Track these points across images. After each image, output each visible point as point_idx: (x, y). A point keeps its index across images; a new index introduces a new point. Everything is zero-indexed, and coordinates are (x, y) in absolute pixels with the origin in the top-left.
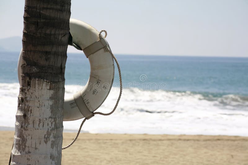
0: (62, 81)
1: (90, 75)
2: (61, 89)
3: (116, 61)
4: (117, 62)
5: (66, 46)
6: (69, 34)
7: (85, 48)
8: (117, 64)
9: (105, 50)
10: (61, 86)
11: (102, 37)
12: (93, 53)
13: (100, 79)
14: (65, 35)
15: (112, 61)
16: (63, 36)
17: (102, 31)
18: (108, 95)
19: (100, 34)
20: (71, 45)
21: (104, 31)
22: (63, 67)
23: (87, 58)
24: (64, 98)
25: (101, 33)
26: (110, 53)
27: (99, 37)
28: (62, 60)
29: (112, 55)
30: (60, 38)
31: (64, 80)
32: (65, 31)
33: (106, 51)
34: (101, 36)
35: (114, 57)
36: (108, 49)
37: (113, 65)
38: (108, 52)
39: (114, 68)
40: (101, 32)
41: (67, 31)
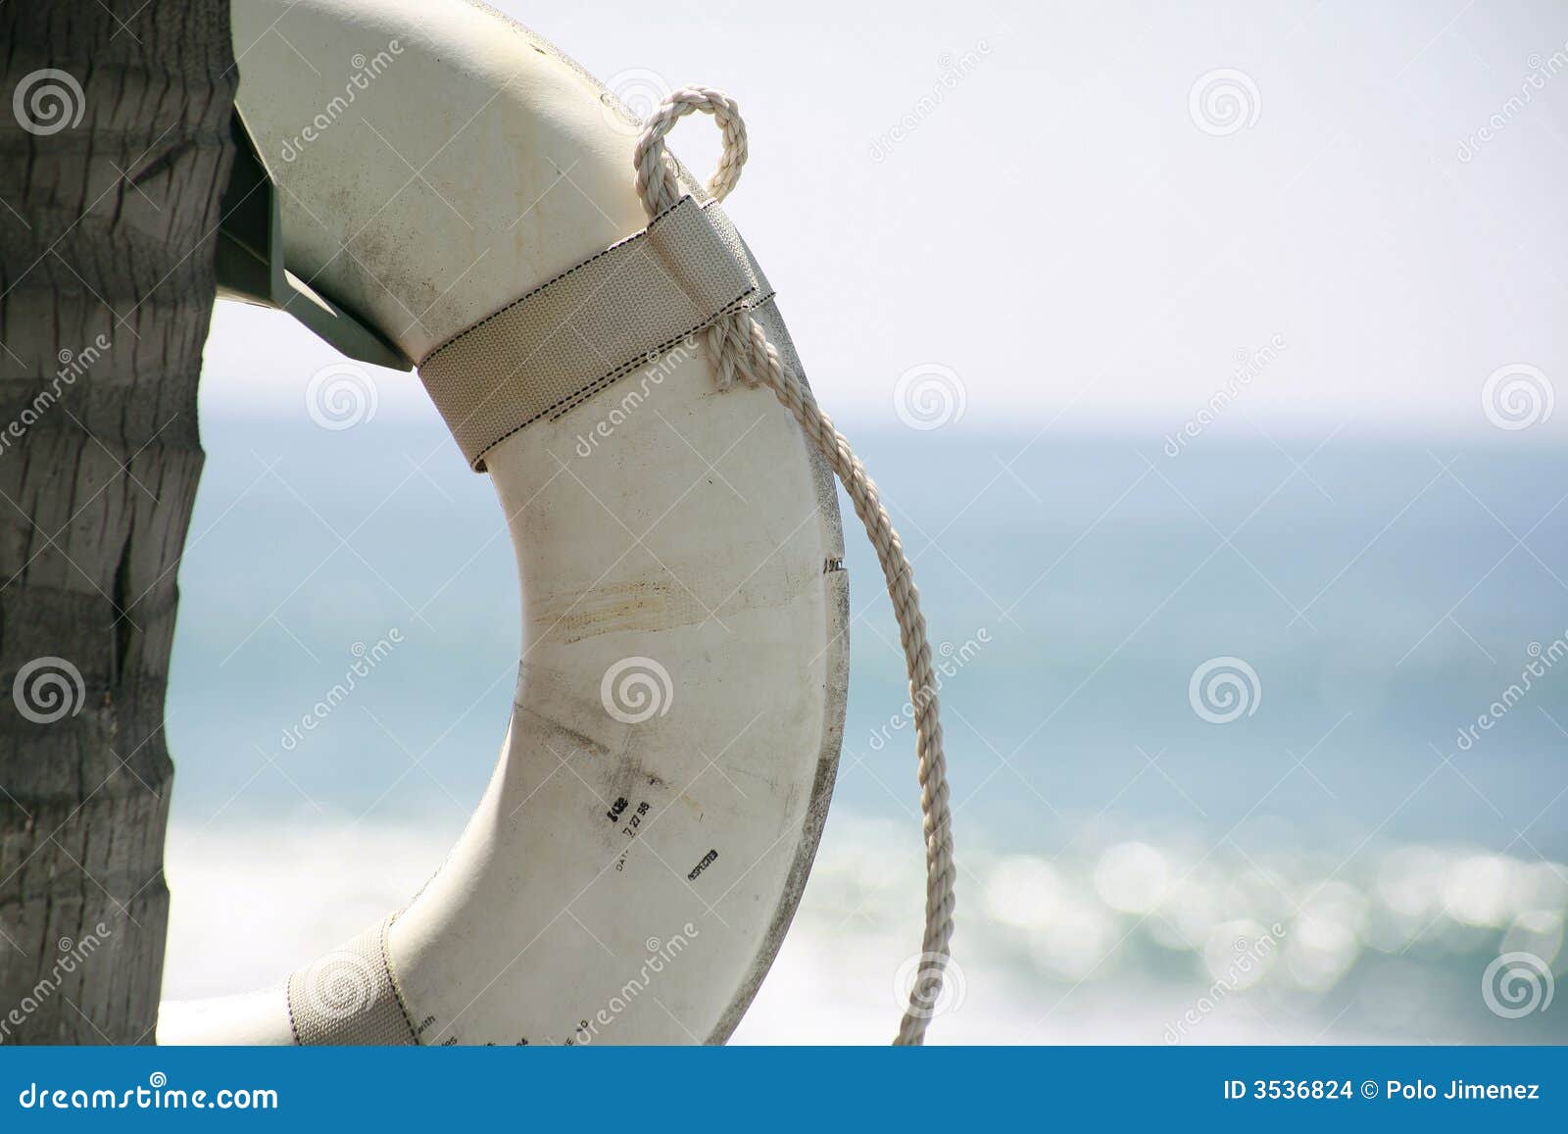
0: (136, 791)
1: (518, 706)
2: (117, 905)
3: (865, 506)
4: (877, 531)
5: (189, 314)
6: (230, 149)
7: (448, 332)
8: (889, 556)
9: (716, 369)
10: (116, 864)
11: (683, 190)
12: (555, 411)
13: (651, 762)
14: (165, 163)
15: (813, 513)
16: (138, 164)
17: (684, 104)
18: (759, 977)
19: (649, 152)
20: (259, 287)
21: (712, 103)
22: (143, 590)
23: (481, 467)
24: (153, 1017)
25: (669, 139)
26: (788, 401)
27: (644, 186)
28: (129, 498)
29: (819, 436)
30: (100, 200)
31: (157, 769)
32: (172, 103)
33: (739, 375)
34: (667, 179)
35: (839, 464)
36: (754, 356)
37: (833, 565)
38: (767, 394)
39: (844, 604)
40: (664, 123)
41: (196, 99)
